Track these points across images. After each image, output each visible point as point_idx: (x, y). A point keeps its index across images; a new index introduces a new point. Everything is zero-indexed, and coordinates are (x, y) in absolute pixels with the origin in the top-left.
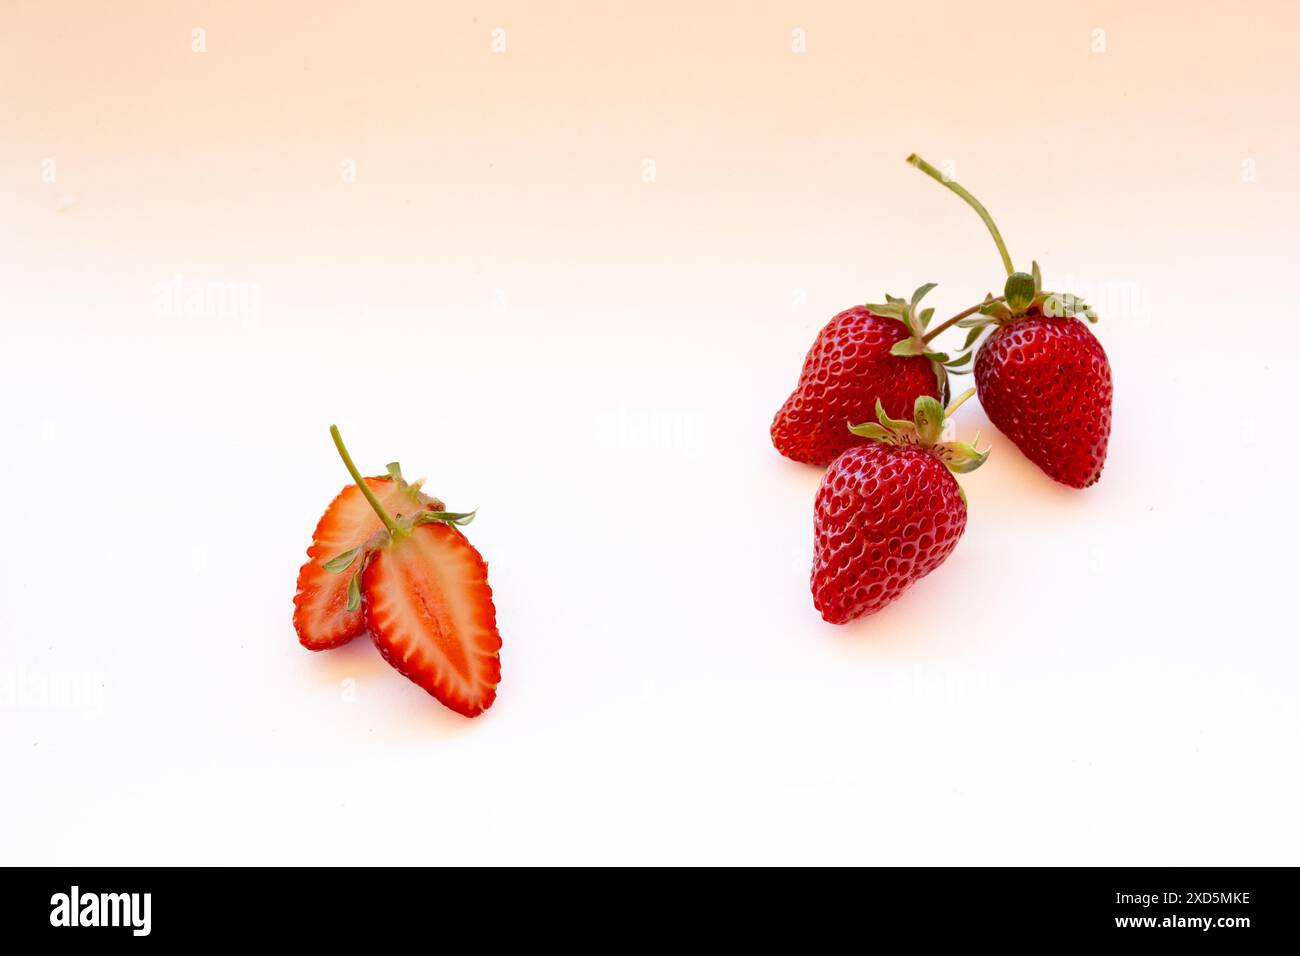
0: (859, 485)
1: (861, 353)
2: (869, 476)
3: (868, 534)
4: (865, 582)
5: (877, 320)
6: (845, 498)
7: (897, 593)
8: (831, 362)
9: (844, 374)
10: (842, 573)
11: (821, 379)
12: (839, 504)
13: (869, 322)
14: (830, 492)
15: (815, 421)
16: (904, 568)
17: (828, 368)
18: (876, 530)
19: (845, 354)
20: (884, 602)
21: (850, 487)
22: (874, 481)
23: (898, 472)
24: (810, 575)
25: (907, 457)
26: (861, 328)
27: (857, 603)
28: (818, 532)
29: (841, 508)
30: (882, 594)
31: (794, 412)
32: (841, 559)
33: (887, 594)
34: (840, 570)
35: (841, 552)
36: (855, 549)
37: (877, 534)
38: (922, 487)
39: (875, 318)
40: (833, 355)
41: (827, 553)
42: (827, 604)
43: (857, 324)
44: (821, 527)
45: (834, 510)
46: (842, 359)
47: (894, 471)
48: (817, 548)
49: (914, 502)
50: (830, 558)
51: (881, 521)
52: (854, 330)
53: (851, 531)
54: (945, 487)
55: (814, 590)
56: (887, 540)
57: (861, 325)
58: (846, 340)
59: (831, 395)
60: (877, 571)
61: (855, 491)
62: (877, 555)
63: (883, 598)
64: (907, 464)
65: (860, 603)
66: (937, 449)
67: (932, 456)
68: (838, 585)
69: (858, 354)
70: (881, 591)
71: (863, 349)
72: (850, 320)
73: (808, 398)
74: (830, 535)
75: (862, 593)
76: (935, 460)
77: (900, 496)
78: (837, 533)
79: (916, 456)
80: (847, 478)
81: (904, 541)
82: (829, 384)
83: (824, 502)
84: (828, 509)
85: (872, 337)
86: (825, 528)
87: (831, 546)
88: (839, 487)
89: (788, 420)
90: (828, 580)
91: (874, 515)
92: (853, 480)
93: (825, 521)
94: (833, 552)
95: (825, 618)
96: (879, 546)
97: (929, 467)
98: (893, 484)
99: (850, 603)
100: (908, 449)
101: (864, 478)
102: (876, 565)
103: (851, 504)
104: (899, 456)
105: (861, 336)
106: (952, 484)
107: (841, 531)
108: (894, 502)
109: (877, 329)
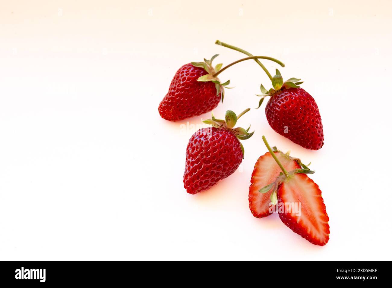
0: (202, 142)
1: (188, 80)
2: (206, 139)
3: (205, 161)
4: (202, 179)
5: (196, 68)
6: (197, 147)
7: (215, 184)
8: (178, 84)
9: (182, 88)
10: (194, 175)
11: (174, 90)
12: (195, 149)
13: (192, 69)
14: (192, 144)
15: (172, 106)
16: (218, 174)
17: (177, 85)
18: (207, 160)
19: (183, 81)
20: (210, 187)
21: (199, 143)
22: (208, 141)
23: (217, 138)
24: (183, 175)
25: (221, 133)
26: (189, 71)
27: (199, 186)
28: (187, 159)
29: (195, 151)
30: (209, 184)
31: (165, 102)
32: (194, 170)
33: (211, 184)
34: (193, 174)
35: (194, 167)
36: (199, 167)
37: (208, 161)
38: (225, 145)
39: (194, 67)
40: (179, 81)
41: (189, 168)
42: (188, 186)
43: (188, 69)
44: (188, 158)
45: (193, 151)
46: (182, 83)
47: (215, 138)
48: (186, 166)
49: (222, 150)
50: (190, 169)
51: (209, 156)
52: (186, 72)
53: (198, 160)
54: (234, 145)
55: (184, 181)
56: (211, 164)
57: (189, 70)
58: (183, 75)
59: (177, 96)
60: (207, 175)
61: (201, 145)
62: (207, 169)
63: (209, 185)
64: (220, 135)
65: (201, 187)
66: (233, 130)
67: (230, 133)
68: (192, 180)
69: (187, 81)
70: (208, 183)
71: (189, 79)
72: (186, 68)
73: (170, 97)
74: (191, 161)
75: (201, 183)
76: (231, 134)
77: (217, 147)
78: (193, 160)
79: (224, 133)
80: (198, 139)
81: (218, 164)
82: (177, 92)
83: (190, 148)
84: (190, 151)
85: (192, 74)
86: (189, 158)
87: (191, 165)
88: (195, 143)
89: (163, 105)
90: (189, 177)
91: (207, 154)
92: (200, 140)
93: (189, 156)
94: (191, 167)
95: (188, 192)
96: (208, 166)
97: (229, 137)
98: (215, 143)
99: (196, 186)
100: (222, 130)
101: (204, 140)
102: (207, 173)
103: (199, 150)
104: (218, 132)
105: (188, 74)
106: (238, 144)
107: (195, 159)
108: (214, 150)
109: (194, 71)
